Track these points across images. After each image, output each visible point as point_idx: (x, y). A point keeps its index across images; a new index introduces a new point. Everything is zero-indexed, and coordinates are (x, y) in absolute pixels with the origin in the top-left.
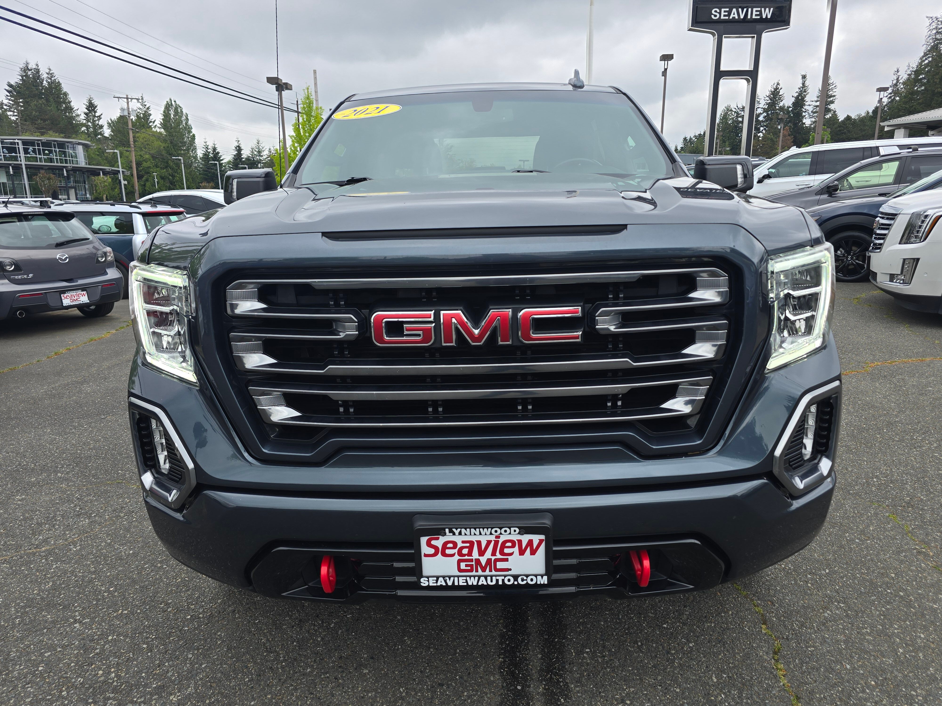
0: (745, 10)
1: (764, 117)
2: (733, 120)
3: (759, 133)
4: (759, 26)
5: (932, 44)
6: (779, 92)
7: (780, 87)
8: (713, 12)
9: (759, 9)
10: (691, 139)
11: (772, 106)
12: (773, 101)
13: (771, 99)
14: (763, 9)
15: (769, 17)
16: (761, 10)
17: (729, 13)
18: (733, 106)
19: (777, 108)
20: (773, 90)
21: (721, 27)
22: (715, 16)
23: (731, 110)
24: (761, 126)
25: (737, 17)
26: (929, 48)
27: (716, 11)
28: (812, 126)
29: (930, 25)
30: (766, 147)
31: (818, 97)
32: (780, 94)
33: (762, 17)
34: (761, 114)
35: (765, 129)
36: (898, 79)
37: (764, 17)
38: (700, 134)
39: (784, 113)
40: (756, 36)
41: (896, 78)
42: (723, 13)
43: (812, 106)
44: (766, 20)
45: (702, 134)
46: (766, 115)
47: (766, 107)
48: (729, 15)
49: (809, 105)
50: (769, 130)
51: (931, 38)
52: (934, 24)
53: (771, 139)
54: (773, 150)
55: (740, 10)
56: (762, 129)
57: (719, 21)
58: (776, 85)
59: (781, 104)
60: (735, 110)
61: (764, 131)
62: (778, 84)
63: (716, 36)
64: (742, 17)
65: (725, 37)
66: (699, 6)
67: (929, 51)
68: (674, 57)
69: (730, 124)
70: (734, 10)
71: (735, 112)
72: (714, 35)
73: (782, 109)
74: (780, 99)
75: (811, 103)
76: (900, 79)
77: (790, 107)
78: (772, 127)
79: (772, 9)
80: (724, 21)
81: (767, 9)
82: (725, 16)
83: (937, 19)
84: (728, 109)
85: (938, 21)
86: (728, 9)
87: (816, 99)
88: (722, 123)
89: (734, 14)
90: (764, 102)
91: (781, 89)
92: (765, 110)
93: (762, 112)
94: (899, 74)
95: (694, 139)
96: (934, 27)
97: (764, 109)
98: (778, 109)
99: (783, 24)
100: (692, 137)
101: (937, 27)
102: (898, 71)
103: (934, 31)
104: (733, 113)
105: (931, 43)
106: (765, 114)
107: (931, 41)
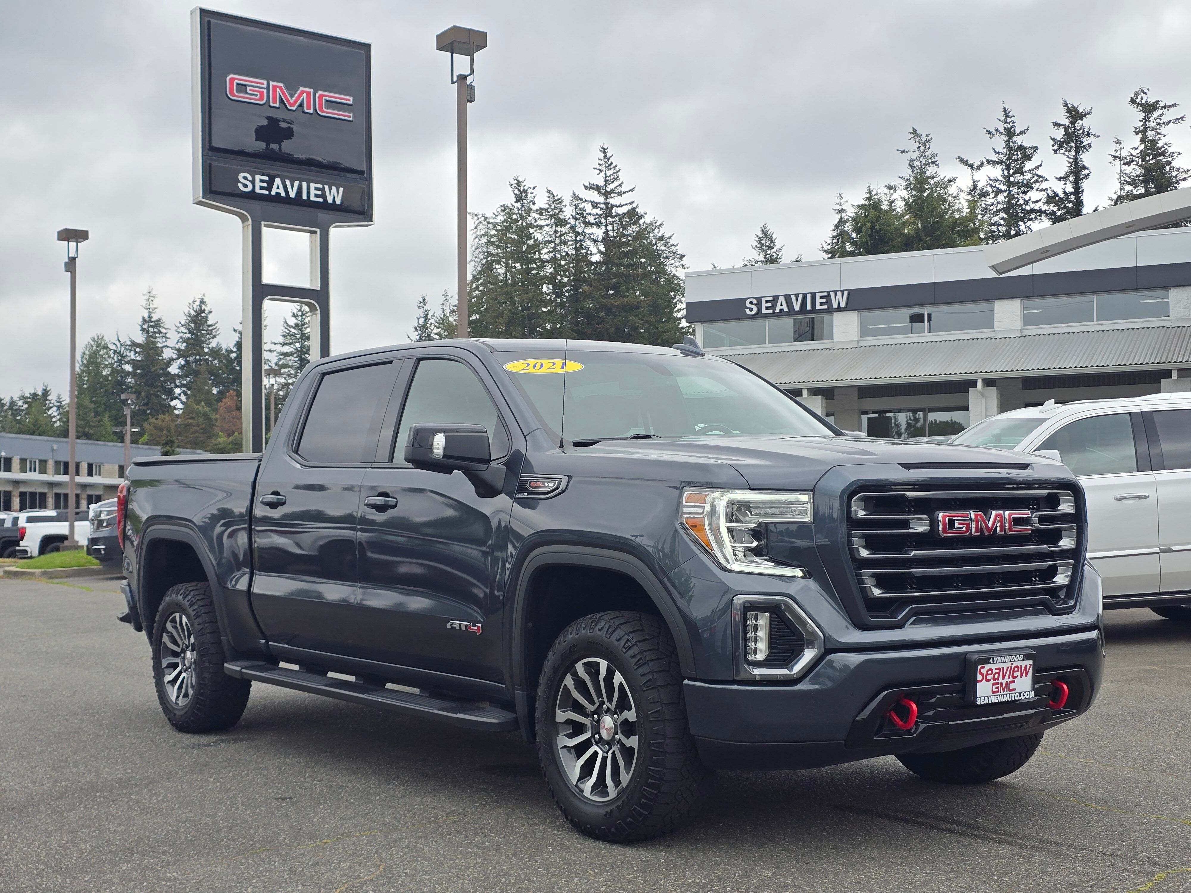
0: (296, 183)
1: (181, 367)
2: (113, 368)
3: (172, 399)
4: (322, 216)
5: (484, 261)
6: (207, 319)
7: (207, 309)
8: (240, 177)
9: (320, 186)
10: (13, 403)
11: (194, 345)
12: (197, 336)
13: (190, 332)
14: (326, 187)
15: (338, 202)
16: (324, 187)
17: (270, 183)
18: (110, 339)
19: (206, 350)
20: (193, 313)
21: (257, 206)
22: (246, 186)
23: (107, 347)
24: (176, 386)
25: (283, 194)
26: (479, 269)
27: (245, 178)
28: (281, 393)
29: (476, 228)
30: (196, 431)
31: (284, 336)
32: (209, 323)
33: (325, 200)
34: (172, 360)
35: (185, 393)
36: (426, 316)
37: (330, 200)
38: (35, 395)
39: (220, 362)
40: (318, 230)
41: (422, 315)
42: (258, 184)
43: (275, 354)
44: (333, 207)
45: (40, 393)
46: (183, 363)
47: (183, 346)
48: (269, 188)
49: (270, 351)
50: (193, 395)
51: (480, 250)
52: (481, 226)
53: (205, 415)
54: (210, 437)
55: (288, 182)
56: (177, 391)
57: (252, 195)
58: (198, 303)
59: (213, 344)
60: (114, 347)
61: (183, 398)
62: (202, 302)
63: (250, 222)
64: (292, 195)
65: (266, 226)
66: (215, 164)
67: (480, 273)
68: (90, 235)
69: (106, 377)
70: (278, 181)
71: (115, 352)
72: (244, 219)
73: (215, 353)
74: (209, 332)
75: (273, 347)
76: (429, 316)
77: (233, 352)
78: (200, 390)
79: (341, 189)
80: (261, 197)
81: (334, 189)
82: (262, 188)
83: (486, 219)
84: (100, 344)
85: (488, 223)
86: (266, 178)
87: (281, 340)
88: (89, 373)
89: (278, 187)
90: (177, 337)
91: (210, 312)
92: (181, 354)
93: (175, 356)
94: (426, 307)
95: (20, 403)
96: (483, 232)
97: (179, 350)
98: (207, 354)
99: (362, 217)
100: (15, 398)
101: (487, 232)
102: (424, 302)
103: (484, 240)
104: (111, 352)
105: (482, 260)
106: (182, 361)
107: (481, 256)
